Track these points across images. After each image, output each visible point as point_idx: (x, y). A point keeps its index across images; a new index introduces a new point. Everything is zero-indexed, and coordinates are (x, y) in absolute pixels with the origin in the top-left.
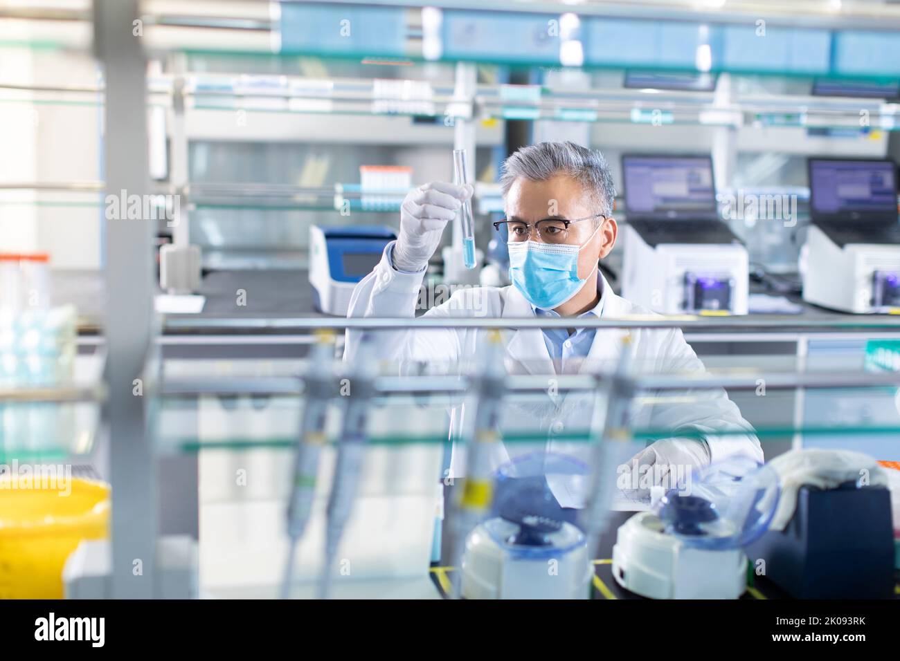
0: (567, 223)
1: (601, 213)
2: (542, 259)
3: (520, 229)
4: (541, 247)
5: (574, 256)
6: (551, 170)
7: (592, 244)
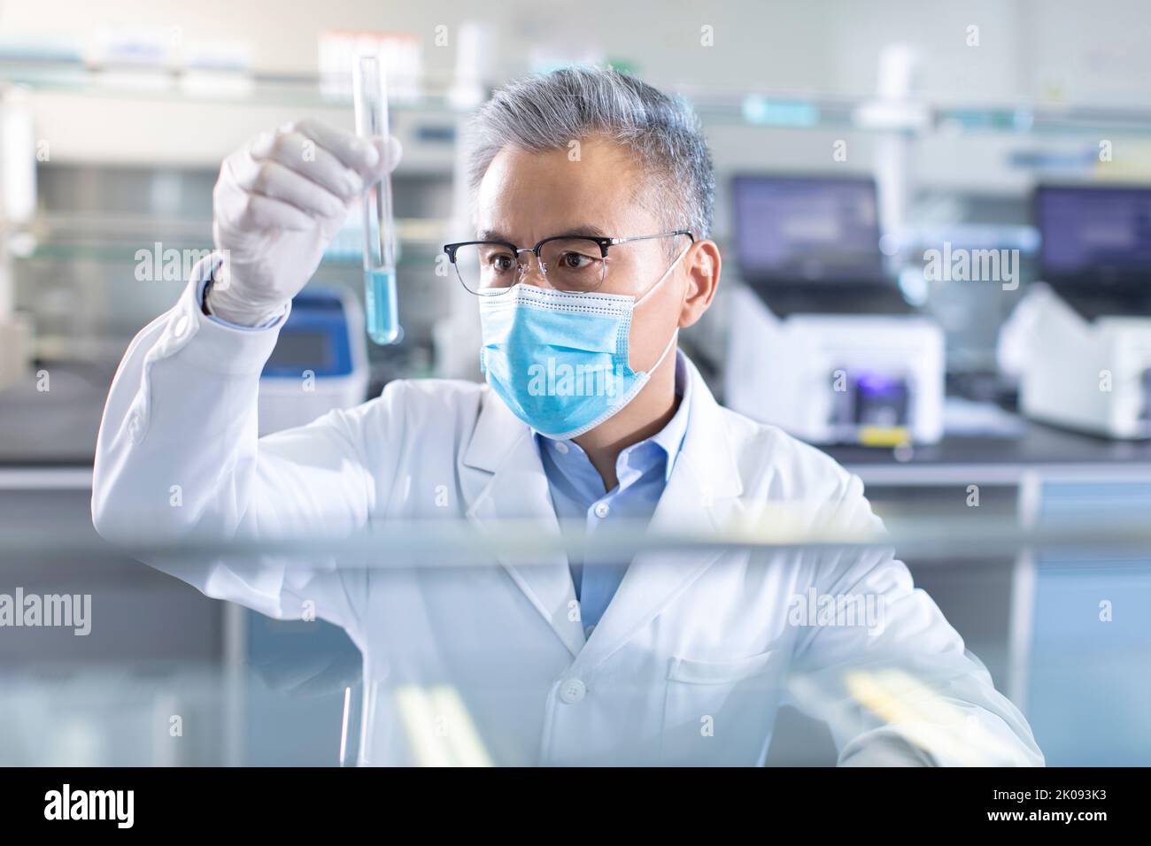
0: (604, 244)
1: (684, 227)
2: (548, 326)
3: (505, 261)
4: (547, 298)
5: (621, 319)
6: (573, 127)
7: (662, 295)
